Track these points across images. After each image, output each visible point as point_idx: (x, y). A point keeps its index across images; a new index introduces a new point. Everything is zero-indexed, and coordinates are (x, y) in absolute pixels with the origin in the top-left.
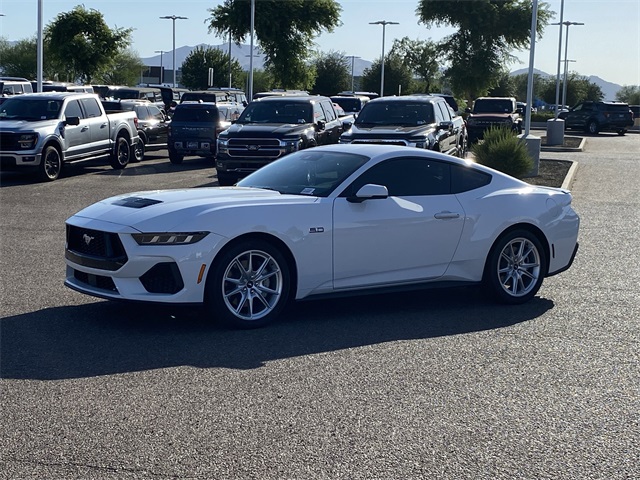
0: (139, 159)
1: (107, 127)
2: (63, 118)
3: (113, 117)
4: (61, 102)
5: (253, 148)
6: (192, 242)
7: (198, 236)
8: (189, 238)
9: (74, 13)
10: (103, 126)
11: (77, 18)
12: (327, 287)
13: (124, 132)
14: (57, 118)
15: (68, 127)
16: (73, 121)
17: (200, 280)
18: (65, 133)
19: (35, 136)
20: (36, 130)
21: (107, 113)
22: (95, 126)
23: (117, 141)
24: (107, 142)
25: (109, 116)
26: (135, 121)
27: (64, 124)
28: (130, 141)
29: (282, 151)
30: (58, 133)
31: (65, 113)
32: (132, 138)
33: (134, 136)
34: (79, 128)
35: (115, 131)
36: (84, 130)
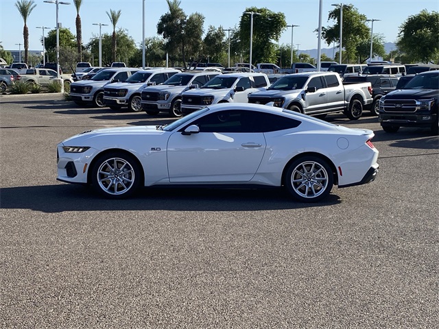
1: (343, 93)
2: (305, 88)
3: (348, 87)
4: (307, 78)
5: (398, 106)
6: (82, 151)
7: (86, 149)
8: (81, 150)
9: (420, 15)
10: (338, 93)
11: (421, 19)
12: (165, 181)
13: (358, 96)
14: (301, 88)
15: (308, 94)
16: (311, 90)
17: (84, 171)
18: (306, 97)
19: (283, 99)
20: (283, 96)
21: (344, 84)
22: (332, 92)
23: (351, 101)
24: (342, 102)
25: (345, 86)
26: (369, 89)
27: (306, 92)
28: (363, 102)
29: (417, 108)
30: (300, 98)
31: (308, 85)
32: (366, 100)
33: (367, 98)
34: (317, 94)
35: (349, 95)
36: (321, 95)
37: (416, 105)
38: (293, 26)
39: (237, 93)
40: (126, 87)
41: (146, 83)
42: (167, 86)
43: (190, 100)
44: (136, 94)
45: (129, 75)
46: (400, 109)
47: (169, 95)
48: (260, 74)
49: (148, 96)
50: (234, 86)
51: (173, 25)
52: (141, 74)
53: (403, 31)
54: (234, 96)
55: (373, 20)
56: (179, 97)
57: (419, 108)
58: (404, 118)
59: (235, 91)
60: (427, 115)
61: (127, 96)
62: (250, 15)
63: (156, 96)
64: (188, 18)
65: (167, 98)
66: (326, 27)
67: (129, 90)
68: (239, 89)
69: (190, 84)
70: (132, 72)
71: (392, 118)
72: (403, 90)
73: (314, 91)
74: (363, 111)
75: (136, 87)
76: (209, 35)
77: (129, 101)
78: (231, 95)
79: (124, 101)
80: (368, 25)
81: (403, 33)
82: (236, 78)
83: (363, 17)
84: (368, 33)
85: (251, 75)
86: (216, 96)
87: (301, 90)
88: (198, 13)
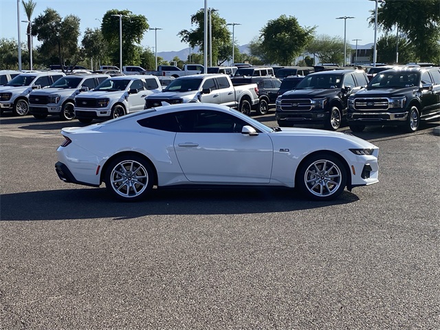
0: (263, 113)
1: (234, 94)
2: (201, 89)
3: (238, 88)
4: (201, 80)
5: (295, 105)
9: (278, 20)
10: (230, 94)
11: (279, 23)
13: (246, 97)
14: (197, 89)
15: (204, 95)
16: (206, 91)
18: (202, 98)
19: (181, 100)
20: (181, 98)
21: (234, 86)
22: (224, 93)
23: (241, 102)
24: (233, 103)
25: (235, 87)
26: (256, 90)
27: (201, 93)
28: (251, 102)
29: (312, 107)
30: (197, 99)
31: (203, 87)
32: (253, 100)
33: (255, 99)
34: (212, 95)
35: (239, 96)
36: (215, 96)
37: (312, 104)
38: (156, 29)
39: (131, 95)
40: (11, 91)
41: (31, 86)
42: (57, 89)
43: (84, 103)
44: (22, 97)
45: (9, 79)
46: (296, 108)
47: (60, 98)
48: (151, 77)
49: (37, 100)
50: (128, 89)
51: (48, 27)
52: (22, 77)
53: (264, 34)
54: (128, 98)
55: (234, 24)
56: (70, 100)
57: (314, 106)
58: (300, 116)
59: (129, 93)
60: (321, 113)
61: (12, 100)
62: (119, 17)
63: (45, 99)
64: (63, 20)
65: (58, 102)
66: (189, 31)
67: (13, 93)
68: (133, 91)
69: (80, 87)
70: (13, 76)
71: (289, 116)
72: (297, 91)
73: (209, 93)
74: (251, 111)
75: (19, 91)
76: (87, 37)
77: (14, 105)
78: (126, 98)
79: (8, 105)
80: (230, 29)
81: (263, 37)
82: (129, 81)
83: (223, 21)
84: (229, 37)
85: (143, 78)
86: (111, 99)
87: (197, 92)
88: (73, 15)
